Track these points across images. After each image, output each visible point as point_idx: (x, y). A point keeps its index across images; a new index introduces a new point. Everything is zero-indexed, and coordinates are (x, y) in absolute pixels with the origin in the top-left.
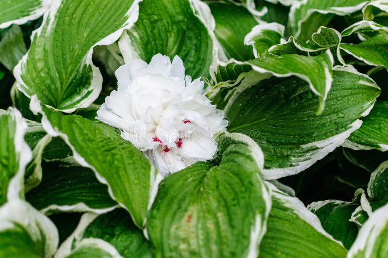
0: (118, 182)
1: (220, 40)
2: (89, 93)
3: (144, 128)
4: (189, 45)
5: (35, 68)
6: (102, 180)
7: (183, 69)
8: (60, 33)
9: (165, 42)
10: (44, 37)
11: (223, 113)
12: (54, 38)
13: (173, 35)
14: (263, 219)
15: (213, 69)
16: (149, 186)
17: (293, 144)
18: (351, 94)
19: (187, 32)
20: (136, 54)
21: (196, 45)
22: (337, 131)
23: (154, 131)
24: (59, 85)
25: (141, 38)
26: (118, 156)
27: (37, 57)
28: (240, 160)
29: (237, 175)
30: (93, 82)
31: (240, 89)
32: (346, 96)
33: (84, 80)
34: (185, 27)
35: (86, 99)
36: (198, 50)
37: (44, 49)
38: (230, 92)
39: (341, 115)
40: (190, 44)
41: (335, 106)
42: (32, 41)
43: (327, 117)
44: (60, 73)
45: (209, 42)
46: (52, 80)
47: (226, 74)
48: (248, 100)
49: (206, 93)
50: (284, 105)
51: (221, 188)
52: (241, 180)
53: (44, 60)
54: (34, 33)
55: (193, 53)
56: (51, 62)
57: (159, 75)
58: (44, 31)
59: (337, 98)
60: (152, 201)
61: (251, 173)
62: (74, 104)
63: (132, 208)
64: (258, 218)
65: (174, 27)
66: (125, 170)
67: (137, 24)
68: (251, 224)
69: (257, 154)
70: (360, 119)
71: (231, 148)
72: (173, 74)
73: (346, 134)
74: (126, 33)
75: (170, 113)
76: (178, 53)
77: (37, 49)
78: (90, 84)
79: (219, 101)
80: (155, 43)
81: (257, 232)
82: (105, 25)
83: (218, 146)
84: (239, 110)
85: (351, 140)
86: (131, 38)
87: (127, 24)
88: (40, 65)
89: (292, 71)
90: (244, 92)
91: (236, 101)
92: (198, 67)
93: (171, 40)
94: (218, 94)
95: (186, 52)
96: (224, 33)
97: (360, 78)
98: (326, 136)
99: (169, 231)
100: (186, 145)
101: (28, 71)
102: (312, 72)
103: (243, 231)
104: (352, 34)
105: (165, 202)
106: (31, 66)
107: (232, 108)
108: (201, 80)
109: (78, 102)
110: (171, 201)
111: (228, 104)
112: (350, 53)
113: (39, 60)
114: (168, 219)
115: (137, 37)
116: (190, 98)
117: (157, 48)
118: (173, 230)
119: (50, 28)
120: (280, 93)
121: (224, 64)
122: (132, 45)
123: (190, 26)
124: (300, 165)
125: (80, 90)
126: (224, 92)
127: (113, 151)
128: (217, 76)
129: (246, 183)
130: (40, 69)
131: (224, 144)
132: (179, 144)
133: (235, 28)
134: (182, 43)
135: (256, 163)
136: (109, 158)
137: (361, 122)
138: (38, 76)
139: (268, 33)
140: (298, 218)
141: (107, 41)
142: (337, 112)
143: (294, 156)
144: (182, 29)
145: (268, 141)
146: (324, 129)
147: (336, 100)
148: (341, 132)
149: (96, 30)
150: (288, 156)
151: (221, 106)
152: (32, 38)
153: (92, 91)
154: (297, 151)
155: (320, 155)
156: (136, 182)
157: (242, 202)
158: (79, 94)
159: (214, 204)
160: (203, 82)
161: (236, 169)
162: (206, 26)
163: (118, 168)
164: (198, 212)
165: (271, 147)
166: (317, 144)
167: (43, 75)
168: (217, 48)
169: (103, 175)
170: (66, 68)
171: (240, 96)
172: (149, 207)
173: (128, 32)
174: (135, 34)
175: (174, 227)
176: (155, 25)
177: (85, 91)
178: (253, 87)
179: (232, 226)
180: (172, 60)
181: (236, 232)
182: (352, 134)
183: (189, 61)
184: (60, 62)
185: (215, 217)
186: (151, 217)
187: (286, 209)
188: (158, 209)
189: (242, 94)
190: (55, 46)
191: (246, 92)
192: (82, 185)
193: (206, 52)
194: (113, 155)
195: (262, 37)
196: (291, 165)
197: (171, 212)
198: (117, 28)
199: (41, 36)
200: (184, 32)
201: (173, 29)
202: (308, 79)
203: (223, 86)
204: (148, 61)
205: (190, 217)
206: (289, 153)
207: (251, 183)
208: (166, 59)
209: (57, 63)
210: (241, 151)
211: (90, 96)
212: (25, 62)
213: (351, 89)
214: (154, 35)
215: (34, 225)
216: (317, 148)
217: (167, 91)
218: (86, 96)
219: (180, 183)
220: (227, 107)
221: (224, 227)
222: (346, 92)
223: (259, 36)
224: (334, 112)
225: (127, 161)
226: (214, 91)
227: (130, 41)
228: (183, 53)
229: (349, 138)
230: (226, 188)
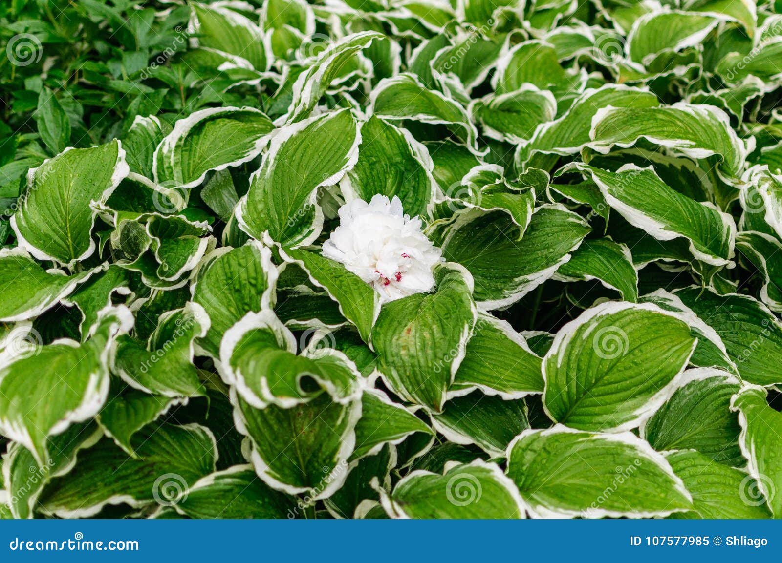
0: (346, 302)
1: (439, 181)
2: (310, 232)
3: (366, 262)
4: (407, 187)
5: (255, 208)
6: (334, 298)
7: (402, 209)
8: (280, 175)
9: (383, 184)
10: (264, 179)
11: (440, 250)
12: (274, 180)
13: (391, 176)
14: (470, 328)
15: (430, 208)
16: (373, 306)
17: (506, 277)
18: (561, 231)
19: (405, 173)
20: (357, 195)
21: (414, 187)
22: (548, 265)
23: (374, 266)
24: (278, 227)
25: (361, 180)
26: (344, 283)
27: (257, 199)
28: (453, 285)
29: (450, 296)
30: (315, 221)
31: (456, 227)
32: (557, 232)
33: (306, 220)
34: (403, 169)
35: (307, 238)
36: (416, 191)
37: (264, 191)
38: (446, 230)
39: (552, 250)
40: (408, 185)
41: (546, 242)
42: (251, 183)
43: (539, 252)
44: (279, 214)
45: (428, 183)
46: (272, 221)
47: (443, 212)
48: (465, 238)
49: (424, 231)
50: (498, 241)
51: (436, 307)
52: (453, 300)
53: (264, 201)
54: (252, 175)
55: (411, 194)
56: (271, 204)
57: (380, 212)
58: (263, 173)
59: (548, 234)
60: (376, 318)
61: (462, 293)
62: (296, 243)
63: (358, 324)
64: (466, 326)
65: (393, 169)
66: (352, 294)
67: (356, 166)
68: (460, 332)
69: (468, 280)
70: (569, 253)
71: (447, 277)
72: (392, 212)
73: (555, 267)
74: (346, 175)
75: (391, 247)
76: (397, 193)
77: (256, 191)
78: (311, 224)
79: (437, 238)
80: (374, 185)
81: (465, 337)
82: (325, 166)
83: (435, 279)
84: (456, 247)
85: (560, 273)
86: (351, 180)
87: (347, 166)
88: (260, 206)
89: (498, 206)
90: (460, 230)
91: (454, 238)
92: (416, 208)
93: (390, 181)
94: (435, 231)
95: (404, 193)
96: (444, 174)
97: (569, 215)
98: (537, 269)
99: (391, 341)
100: (404, 278)
101: (249, 212)
102: (516, 207)
103: (453, 337)
104: (564, 174)
105: (387, 321)
106: (252, 207)
107: (449, 246)
108: (419, 218)
109: (300, 241)
110: (392, 320)
111: (445, 242)
112: (559, 192)
113: (259, 201)
114: (390, 333)
115: (357, 178)
116: (409, 234)
117: (376, 188)
118: (394, 340)
119: (269, 170)
120: (495, 230)
121: (439, 202)
122: (353, 186)
123: (409, 167)
124: (514, 297)
125: (301, 229)
126: (441, 229)
127: (340, 278)
128: (434, 214)
129: (457, 301)
130: (260, 210)
131: (441, 274)
132: (399, 278)
133: (455, 169)
134: (400, 184)
135: (467, 286)
136: (338, 282)
137: (570, 256)
138: (259, 217)
139: (485, 173)
140: (506, 338)
141: (329, 182)
142: (548, 248)
143: (507, 289)
144: (400, 169)
145: (483, 276)
146: (535, 263)
147: (546, 236)
148: (551, 266)
149: (316, 172)
150: (502, 289)
151: (438, 244)
152: (251, 180)
153: (313, 230)
154: (510, 284)
155: (531, 287)
156: (362, 303)
157: (453, 316)
158: (300, 233)
159: (429, 320)
160: (421, 220)
161: (449, 292)
162: (424, 167)
163: (346, 292)
164: (416, 327)
165: (486, 281)
166: (529, 277)
167: (263, 216)
168: (435, 187)
169: (334, 295)
170: (285, 209)
171: (456, 234)
172: (374, 324)
173: (348, 174)
174: (355, 176)
175: (396, 338)
176: (373, 167)
177: (306, 231)
178: (469, 224)
179: (444, 334)
180: (390, 199)
181: (447, 338)
182: (560, 267)
183: (407, 202)
184: (280, 203)
185: (431, 329)
186: (375, 333)
187: (496, 330)
188: (381, 327)
189: (458, 231)
190: (274, 187)
191: (462, 229)
192: (308, 313)
193: (424, 192)
194: (341, 281)
195: (480, 178)
196: (505, 297)
197: (393, 328)
198: (338, 169)
199: (260, 178)
200: (403, 172)
201: (391, 171)
202: (510, 213)
203: (440, 223)
204: (368, 201)
205: (409, 330)
206: (503, 286)
207: (462, 301)
208: (385, 199)
209: (276, 204)
210: (455, 278)
211: (312, 235)
212: (245, 203)
213: (561, 225)
214: (373, 176)
215: (279, 331)
216: (528, 281)
217: (388, 227)
218: (307, 235)
219: (400, 307)
220: (444, 245)
221: (438, 335)
222: (557, 229)
223: (478, 177)
224: (544, 248)
225: (353, 287)
226: (431, 229)
227: (350, 182)
228: (401, 194)
229: (558, 271)
230: (440, 306)
